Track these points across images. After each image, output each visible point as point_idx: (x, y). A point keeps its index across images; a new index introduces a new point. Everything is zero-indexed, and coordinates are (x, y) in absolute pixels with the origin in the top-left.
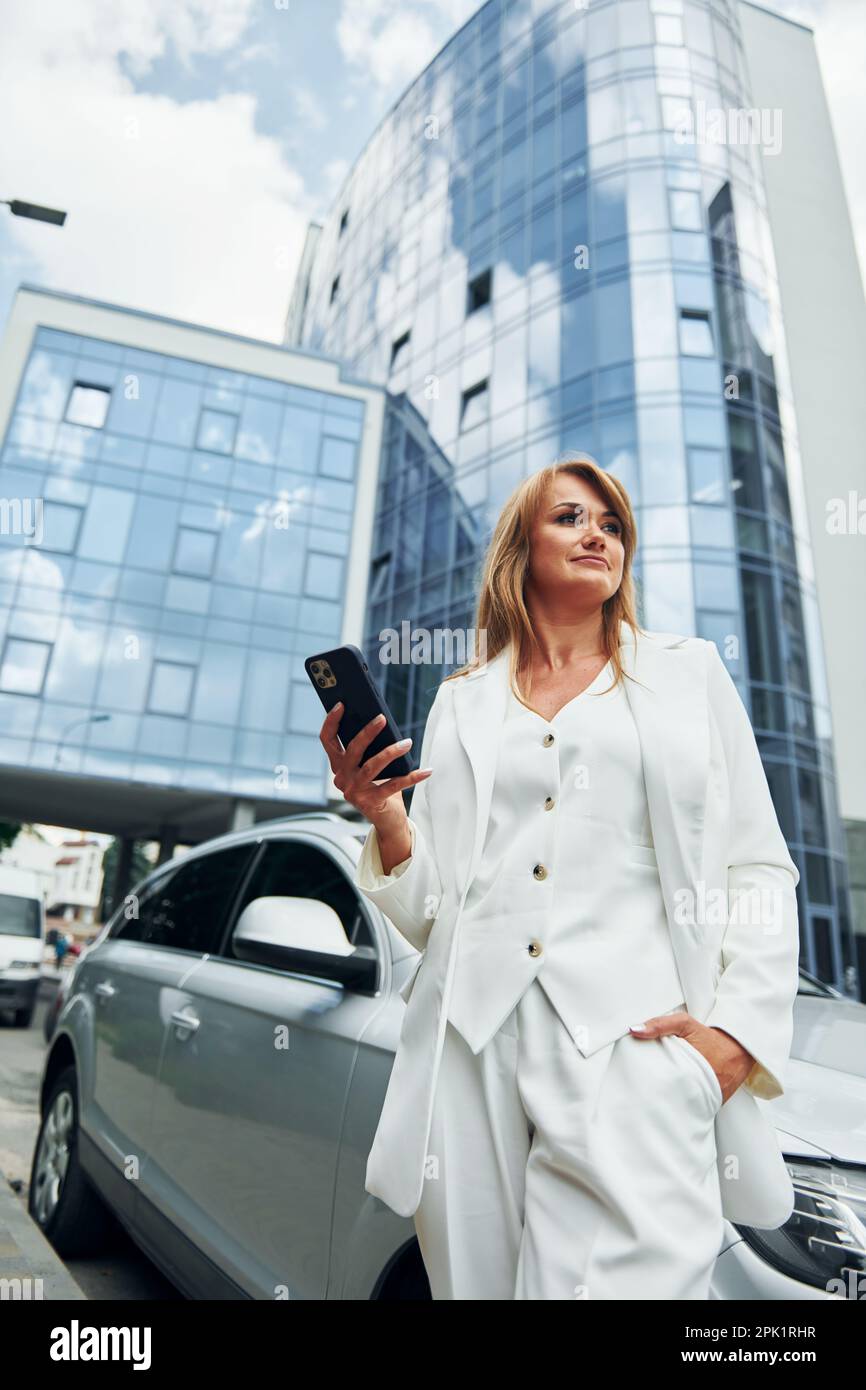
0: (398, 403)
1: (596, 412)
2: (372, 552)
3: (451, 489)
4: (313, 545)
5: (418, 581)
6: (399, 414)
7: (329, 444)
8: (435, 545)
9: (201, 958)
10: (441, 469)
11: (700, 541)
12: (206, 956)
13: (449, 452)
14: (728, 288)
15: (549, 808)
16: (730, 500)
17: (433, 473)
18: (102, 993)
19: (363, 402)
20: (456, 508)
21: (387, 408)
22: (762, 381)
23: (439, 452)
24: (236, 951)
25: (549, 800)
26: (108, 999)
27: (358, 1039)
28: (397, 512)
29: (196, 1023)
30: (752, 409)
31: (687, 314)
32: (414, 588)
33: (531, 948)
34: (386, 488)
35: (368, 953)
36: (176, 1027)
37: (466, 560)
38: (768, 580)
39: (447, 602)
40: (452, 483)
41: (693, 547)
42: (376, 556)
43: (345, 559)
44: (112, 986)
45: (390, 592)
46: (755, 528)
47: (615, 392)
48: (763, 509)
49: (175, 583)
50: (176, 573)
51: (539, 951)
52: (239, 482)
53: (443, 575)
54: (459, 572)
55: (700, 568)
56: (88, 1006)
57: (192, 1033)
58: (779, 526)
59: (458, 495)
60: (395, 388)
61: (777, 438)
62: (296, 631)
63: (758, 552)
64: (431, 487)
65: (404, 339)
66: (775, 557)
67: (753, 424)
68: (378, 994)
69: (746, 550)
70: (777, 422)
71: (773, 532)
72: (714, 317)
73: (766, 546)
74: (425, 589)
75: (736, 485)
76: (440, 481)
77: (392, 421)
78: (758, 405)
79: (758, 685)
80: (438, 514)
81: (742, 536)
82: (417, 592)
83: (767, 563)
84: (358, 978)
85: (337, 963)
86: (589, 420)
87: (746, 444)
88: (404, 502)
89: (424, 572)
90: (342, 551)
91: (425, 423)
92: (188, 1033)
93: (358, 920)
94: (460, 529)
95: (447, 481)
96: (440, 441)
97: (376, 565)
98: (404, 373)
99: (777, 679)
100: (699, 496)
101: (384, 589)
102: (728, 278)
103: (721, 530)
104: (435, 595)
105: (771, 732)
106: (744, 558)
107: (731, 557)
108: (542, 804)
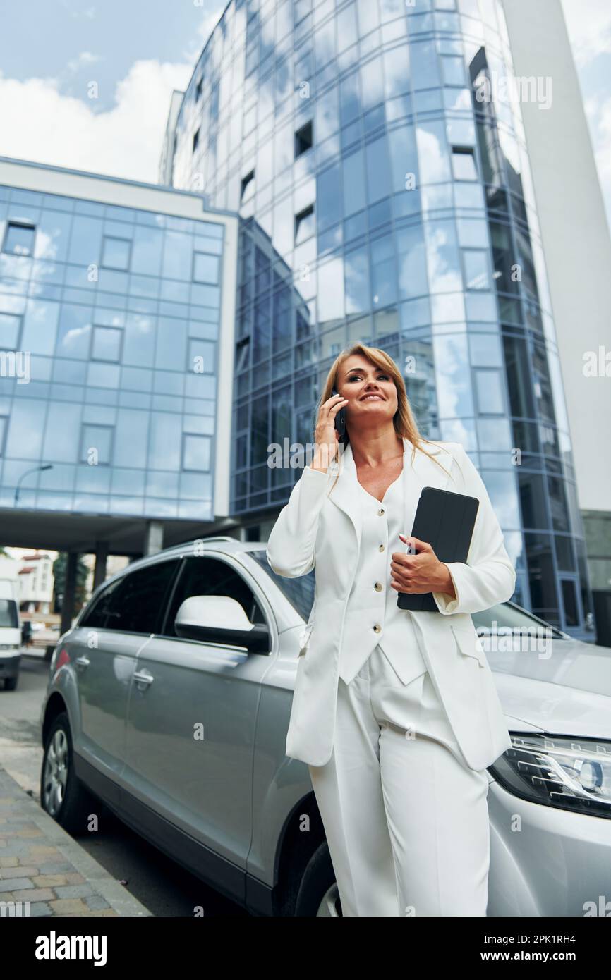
0: (248, 225)
1: (395, 225)
2: (236, 337)
3: (291, 287)
4: (192, 334)
5: (271, 356)
6: (249, 233)
7: (199, 258)
8: (281, 328)
9: (149, 636)
10: (283, 273)
11: (472, 318)
12: (152, 635)
13: (288, 260)
14: (487, 128)
15: (381, 551)
16: (493, 286)
17: (277, 276)
18: (82, 664)
19: (223, 225)
20: (296, 301)
21: (240, 229)
22: (514, 197)
23: (282, 260)
24: (177, 632)
25: (381, 546)
26: (86, 667)
27: (261, 682)
28: (252, 306)
29: (151, 679)
30: (507, 219)
31: (458, 150)
32: (268, 361)
33: (375, 628)
34: (242, 290)
35: (261, 628)
36: (137, 682)
37: (304, 340)
38: (523, 343)
39: (292, 371)
40: (292, 283)
41: (468, 322)
42: (239, 340)
43: (216, 343)
44: (87, 658)
45: (251, 365)
46: (512, 305)
47: (407, 211)
48: (518, 292)
49: (94, 367)
50: (94, 360)
51: (380, 629)
52: (134, 291)
53: (290, 350)
54: (300, 348)
55: (473, 337)
56: (71, 673)
57: (149, 685)
58: (530, 304)
59: (296, 291)
60: (246, 213)
61: (527, 238)
62: (184, 397)
63: (515, 324)
64: (276, 286)
65: (250, 177)
66: (527, 326)
67: (509, 228)
68: (271, 654)
69: (506, 323)
70: (527, 228)
71: (525, 307)
72: (477, 151)
73: (521, 320)
74: (276, 361)
75: (497, 275)
76: (283, 282)
77: (244, 238)
78: (512, 214)
79: (518, 419)
80: (283, 305)
81: (503, 314)
82: (270, 364)
83: (521, 331)
84: (257, 644)
85: (244, 635)
86: (390, 232)
87: (504, 245)
88: (256, 299)
89: (274, 350)
90: (214, 337)
91: (269, 239)
92: (146, 686)
93: (254, 607)
94: (299, 316)
95: (288, 282)
96: (281, 252)
97: (239, 346)
98: (251, 203)
99: (531, 414)
100: (470, 285)
101: (246, 364)
102: (488, 121)
103: (488, 309)
104: (283, 365)
105: (528, 453)
106: (504, 328)
107: (496, 328)
108: (378, 548)
